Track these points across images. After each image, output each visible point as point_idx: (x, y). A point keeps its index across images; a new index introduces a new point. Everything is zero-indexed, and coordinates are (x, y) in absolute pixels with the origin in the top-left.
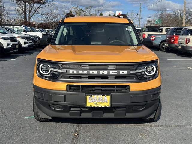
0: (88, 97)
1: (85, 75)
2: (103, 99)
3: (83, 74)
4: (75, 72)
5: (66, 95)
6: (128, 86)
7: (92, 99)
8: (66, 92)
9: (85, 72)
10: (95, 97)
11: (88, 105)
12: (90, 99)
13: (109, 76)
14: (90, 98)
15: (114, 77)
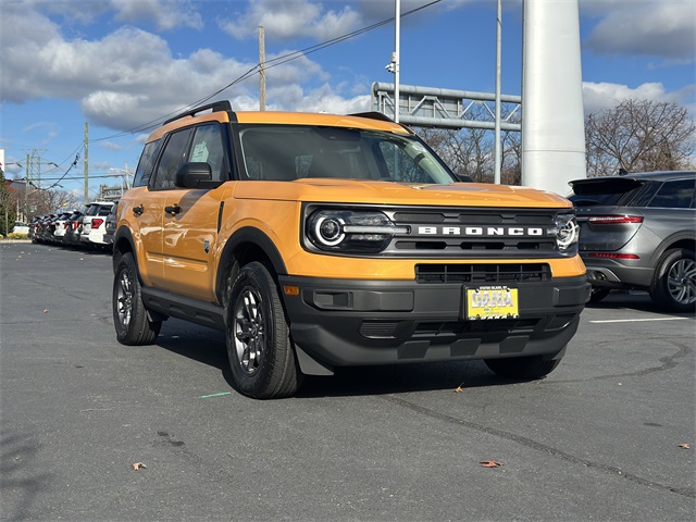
0: (471, 293)
1: (457, 237)
2: (503, 297)
3: (451, 236)
4: (433, 230)
5: (416, 292)
6: (547, 265)
7: (479, 299)
8: (415, 283)
9: (457, 231)
10: (486, 292)
11: (472, 314)
12: (474, 299)
13: (506, 242)
14: (474, 295)
15: (516, 242)
